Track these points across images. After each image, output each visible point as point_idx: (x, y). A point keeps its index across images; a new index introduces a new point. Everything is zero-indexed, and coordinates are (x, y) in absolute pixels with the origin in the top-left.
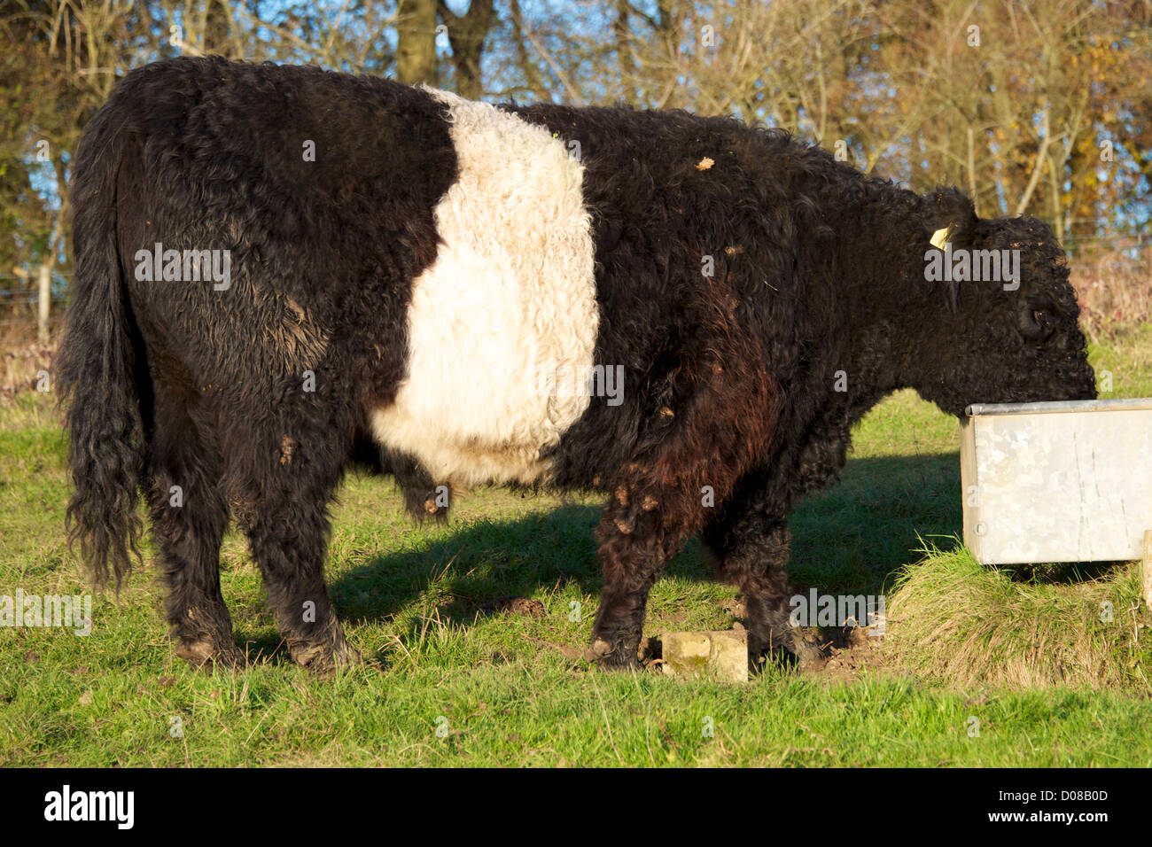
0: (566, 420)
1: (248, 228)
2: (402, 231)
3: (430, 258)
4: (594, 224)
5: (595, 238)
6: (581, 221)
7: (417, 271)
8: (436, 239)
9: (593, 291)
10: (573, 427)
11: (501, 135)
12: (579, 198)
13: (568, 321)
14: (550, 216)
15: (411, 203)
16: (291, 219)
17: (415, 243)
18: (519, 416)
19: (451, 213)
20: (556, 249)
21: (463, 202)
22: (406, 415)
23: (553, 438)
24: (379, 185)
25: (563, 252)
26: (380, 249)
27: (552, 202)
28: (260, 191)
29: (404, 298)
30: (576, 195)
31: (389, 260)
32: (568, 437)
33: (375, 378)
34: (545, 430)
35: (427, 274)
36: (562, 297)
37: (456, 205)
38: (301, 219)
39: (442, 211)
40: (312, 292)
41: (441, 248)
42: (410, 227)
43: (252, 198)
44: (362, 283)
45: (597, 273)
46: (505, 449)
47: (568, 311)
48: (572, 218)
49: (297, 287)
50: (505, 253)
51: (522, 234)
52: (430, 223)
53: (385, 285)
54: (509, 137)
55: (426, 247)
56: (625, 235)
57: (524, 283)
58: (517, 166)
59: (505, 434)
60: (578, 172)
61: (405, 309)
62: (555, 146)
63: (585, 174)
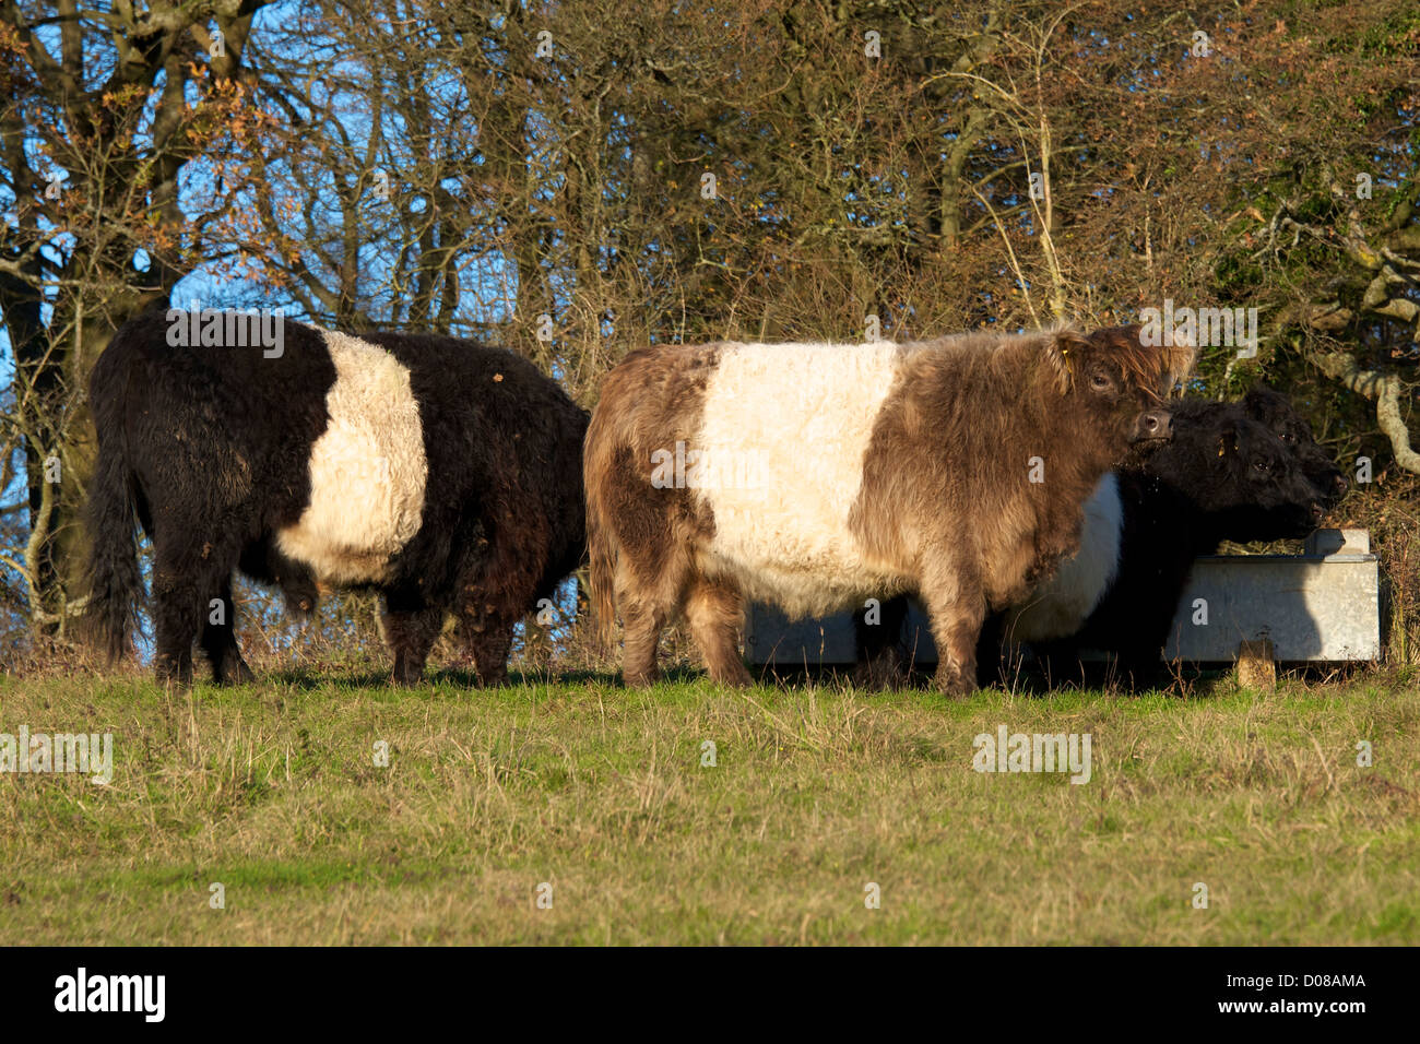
0: (406, 537)
1: (215, 411)
2: (306, 412)
3: (323, 429)
4: (421, 406)
5: (422, 417)
6: (411, 407)
7: (315, 438)
8: (327, 416)
9: (423, 450)
10: (411, 541)
11: (355, 354)
12: (408, 389)
13: (409, 469)
14: (391, 403)
15: (312, 394)
16: (239, 405)
17: (312, 419)
18: (378, 532)
19: (335, 399)
20: (398, 424)
21: (341, 392)
22: (307, 533)
23: (397, 548)
24: (291, 383)
25: (402, 426)
26: (292, 423)
27: (391, 394)
28: (221, 388)
29: (306, 454)
30: (406, 387)
31: (297, 430)
32: (407, 548)
33: (285, 508)
34: (393, 542)
35: (320, 440)
36: (405, 454)
37: (337, 394)
38: (245, 404)
39: (329, 398)
40: (252, 450)
41: (330, 424)
42: (311, 410)
43: (216, 392)
44: (280, 444)
45: (425, 438)
46: (367, 555)
47: (409, 463)
48: (406, 404)
49: (243, 447)
50: (369, 425)
51: (377, 413)
52: (323, 405)
53: (294, 446)
54: (359, 354)
55: (318, 422)
56: (441, 416)
57: (382, 444)
58: (366, 373)
59: (369, 543)
60: (406, 374)
61: (307, 461)
62: (390, 360)
63: (411, 375)
